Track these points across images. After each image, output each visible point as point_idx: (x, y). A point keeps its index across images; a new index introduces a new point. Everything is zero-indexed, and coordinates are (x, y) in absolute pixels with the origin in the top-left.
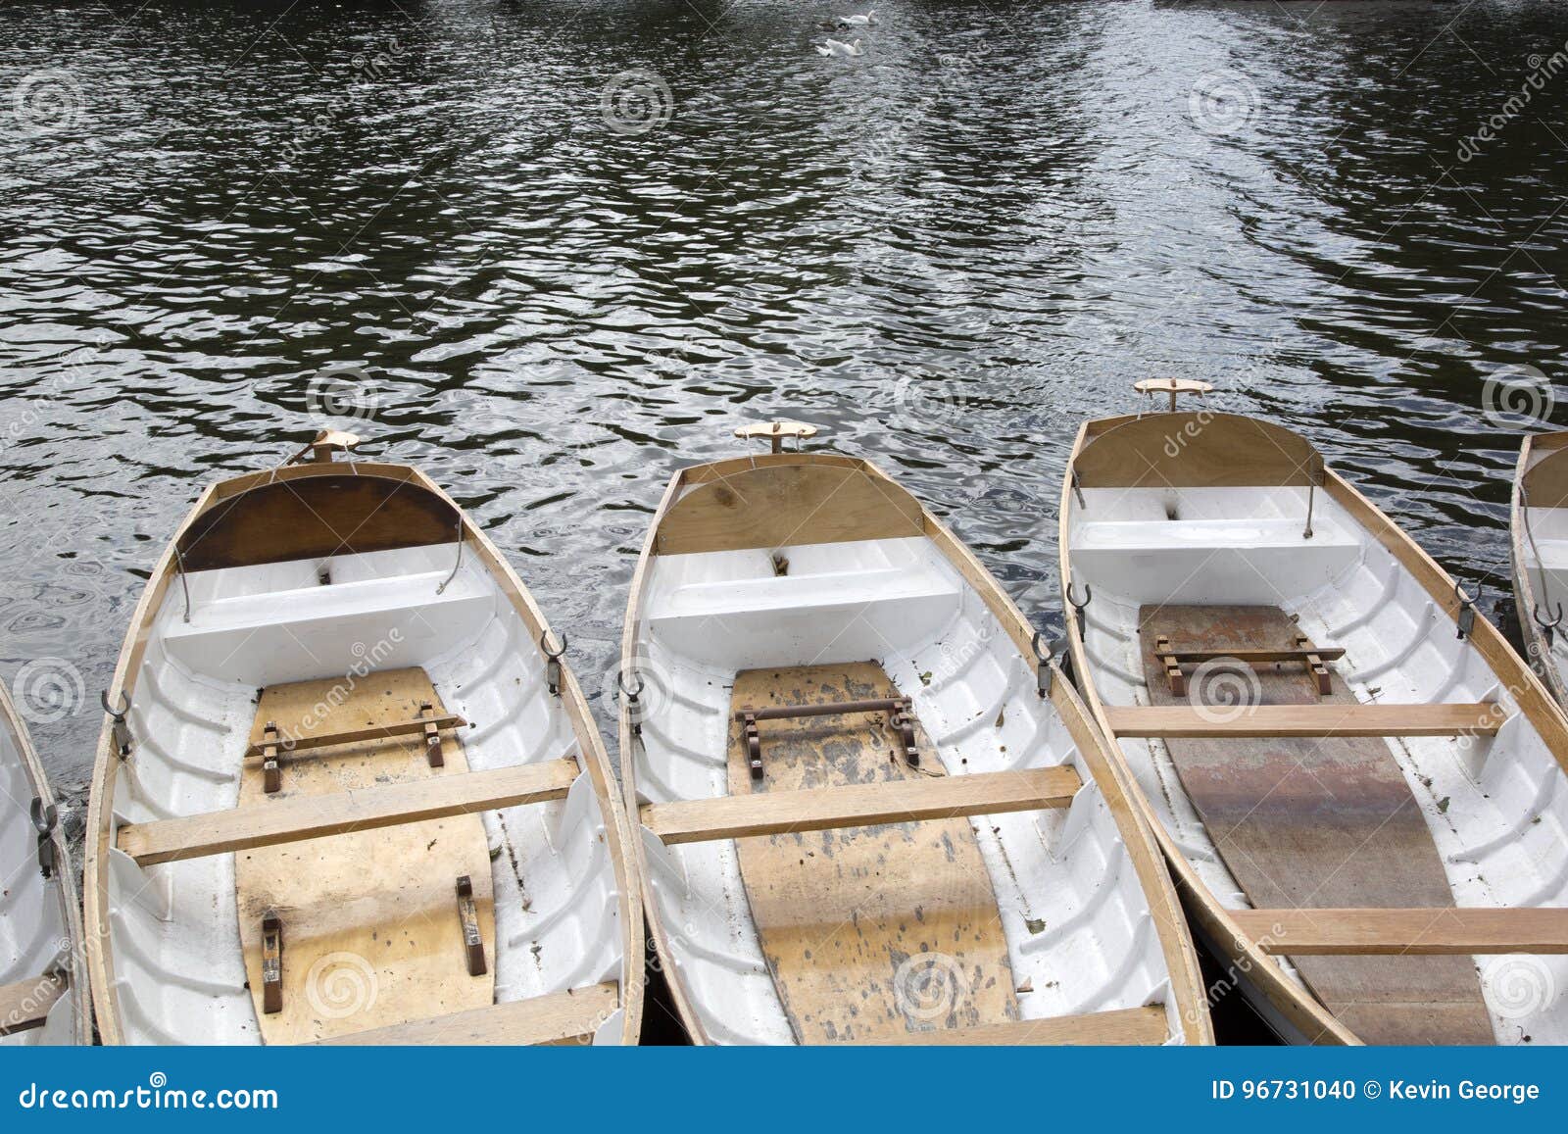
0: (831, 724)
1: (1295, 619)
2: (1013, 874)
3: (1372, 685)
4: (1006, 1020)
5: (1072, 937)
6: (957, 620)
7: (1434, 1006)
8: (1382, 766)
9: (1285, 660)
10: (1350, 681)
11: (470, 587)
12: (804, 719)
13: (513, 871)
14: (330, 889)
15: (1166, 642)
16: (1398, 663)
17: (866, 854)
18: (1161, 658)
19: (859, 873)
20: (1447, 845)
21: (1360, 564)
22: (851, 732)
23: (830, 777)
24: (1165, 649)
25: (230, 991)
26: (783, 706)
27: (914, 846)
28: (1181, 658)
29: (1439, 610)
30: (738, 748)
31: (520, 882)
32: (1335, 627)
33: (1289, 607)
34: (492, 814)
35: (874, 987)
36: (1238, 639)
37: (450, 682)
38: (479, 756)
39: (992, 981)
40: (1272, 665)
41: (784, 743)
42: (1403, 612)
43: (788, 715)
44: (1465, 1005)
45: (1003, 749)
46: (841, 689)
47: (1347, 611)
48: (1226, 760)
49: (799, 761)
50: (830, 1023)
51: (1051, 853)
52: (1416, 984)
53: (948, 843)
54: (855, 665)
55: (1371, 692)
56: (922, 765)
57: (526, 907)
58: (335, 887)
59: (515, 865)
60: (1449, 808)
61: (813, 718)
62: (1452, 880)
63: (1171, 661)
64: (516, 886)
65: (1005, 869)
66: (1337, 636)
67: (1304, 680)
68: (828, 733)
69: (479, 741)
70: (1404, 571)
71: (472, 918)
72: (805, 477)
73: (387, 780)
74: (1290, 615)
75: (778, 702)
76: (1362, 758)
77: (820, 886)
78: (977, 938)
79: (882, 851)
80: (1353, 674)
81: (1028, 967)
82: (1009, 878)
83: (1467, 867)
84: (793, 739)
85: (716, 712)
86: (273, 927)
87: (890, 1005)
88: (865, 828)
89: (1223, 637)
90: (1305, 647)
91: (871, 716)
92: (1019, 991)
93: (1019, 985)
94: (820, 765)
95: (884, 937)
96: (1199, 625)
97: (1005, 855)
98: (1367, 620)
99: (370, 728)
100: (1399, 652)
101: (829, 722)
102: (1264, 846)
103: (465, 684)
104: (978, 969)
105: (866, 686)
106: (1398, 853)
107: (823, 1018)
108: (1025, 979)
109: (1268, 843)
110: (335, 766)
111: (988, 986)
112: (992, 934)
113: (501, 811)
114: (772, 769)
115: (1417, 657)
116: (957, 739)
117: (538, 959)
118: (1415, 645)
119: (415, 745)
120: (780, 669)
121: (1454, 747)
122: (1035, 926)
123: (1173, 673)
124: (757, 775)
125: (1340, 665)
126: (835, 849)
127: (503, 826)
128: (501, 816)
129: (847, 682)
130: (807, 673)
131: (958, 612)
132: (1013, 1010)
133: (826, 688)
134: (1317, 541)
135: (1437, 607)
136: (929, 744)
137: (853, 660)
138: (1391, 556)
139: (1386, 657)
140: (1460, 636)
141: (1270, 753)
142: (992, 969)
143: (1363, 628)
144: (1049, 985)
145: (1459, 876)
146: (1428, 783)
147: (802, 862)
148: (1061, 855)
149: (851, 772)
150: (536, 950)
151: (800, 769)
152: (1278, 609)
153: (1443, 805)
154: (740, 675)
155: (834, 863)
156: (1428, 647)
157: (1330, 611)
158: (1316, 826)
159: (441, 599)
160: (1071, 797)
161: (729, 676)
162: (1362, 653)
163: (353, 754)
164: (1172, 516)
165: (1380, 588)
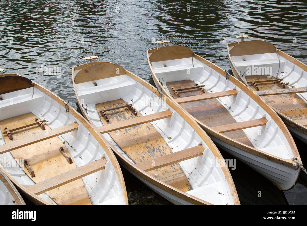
0: (118, 111)
1: (194, 81)
2: (162, 131)
3: (211, 90)
4: (171, 153)
5: (177, 139)
6: (136, 89)
7: (240, 139)
8: (217, 103)
9: (195, 88)
10: (207, 90)
11: (38, 95)
12: (112, 111)
13: (69, 145)
14: (34, 154)
15: (173, 88)
16: (215, 86)
17: (134, 132)
18: (174, 91)
19: (134, 135)
20: (233, 114)
21: (203, 70)
22: (122, 112)
23: (122, 120)
24: (174, 89)
25: (23, 175)
26: (107, 109)
27: (142, 129)
28: (178, 90)
29: (221, 76)
30: (102, 117)
31: (71, 147)
32: (202, 82)
33: (192, 80)
34: (59, 136)
35: (146, 153)
36: (185, 86)
37: (39, 114)
38: (52, 126)
39: (166, 148)
40: (193, 90)
41: (110, 115)
42: (214, 77)
43: (109, 110)
44: (244, 138)
45: (152, 110)
46: (117, 105)
47: (203, 79)
48: (191, 106)
49: (115, 118)
50: (140, 160)
51: (168, 126)
52: (236, 136)
53: (148, 127)
54: (118, 100)
55: (211, 92)
56: (138, 115)
57: (75, 151)
58: (35, 154)
59: (69, 144)
60: (231, 108)
61: (114, 110)
62: (235, 119)
63: (176, 91)
64: (71, 148)
65: (160, 130)
66: (202, 83)
67: (199, 91)
68: (118, 112)
69: (51, 124)
70: (213, 70)
71: (66, 154)
72: (102, 66)
73: (35, 134)
74: (193, 81)
75: (106, 108)
76: (214, 103)
77: (128, 138)
78: (160, 142)
79: (137, 130)
80: (207, 89)
81: (171, 145)
82: (161, 131)
83: (237, 117)
84: (112, 114)
85: (95, 112)
86: (26, 162)
87: (150, 155)
88: (132, 127)
89: (182, 86)
90: (198, 86)
91: (124, 108)
92: (171, 149)
93: (170, 148)
94: (119, 118)
95: (144, 144)
96: (178, 85)
97: (159, 128)
98: (207, 80)
99: (26, 125)
100: (215, 84)
101: (117, 110)
102: (203, 119)
103: (43, 114)
104: (163, 147)
105: (121, 103)
106: (225, 116)
107: (139, 159)
108: (171, 147)
109: (204, 118)
110: (23, 133)
111: (165, 149)
112: (163, 141)
113: (61, 135)
114: (110, 120)
115: (218, 84)
116: (142, 110)
117: (82, 159)
118: (217, 82)
119: (38, 127)
120: (104, 103)
121: (229, 98)
122: (170, 138)
123: (177, 93)
124: (108, 121)
125: (204, 88)
126: (128, 132)
127: (63, 138)
128: (61, 136)
129: (117, 103)
130: (109, 103)
131: (136, 87)
132: (171, 152)
133: (114, 105)
134: (195, 67)
135: (221, 75)
136: (138, 112)
137: (117, 99)
138: (210, 68)
139: (212, 85)
140: (227, 79)
141: (198, 104)
142: (165, 146)
143: (207, 81)
144: (176, 147)
145: (236, 118)
146: (226, 105)
147: (123, 135)
148: (170, 126)
149: (125, 118)
150: (81, 157)
151: (115, 119)
152: (190, 80)
153: (230, 108)
154: (96, 105)
155: (129, 134)
156: (220, 82)
157: (199, 79)
158: (210, 115)
159: (33, 98)
160: (171, 115)
161: (94, 105)
162: (208, 86)
163: (25, 130)
164: (165, 66)
165: (209, 74)
